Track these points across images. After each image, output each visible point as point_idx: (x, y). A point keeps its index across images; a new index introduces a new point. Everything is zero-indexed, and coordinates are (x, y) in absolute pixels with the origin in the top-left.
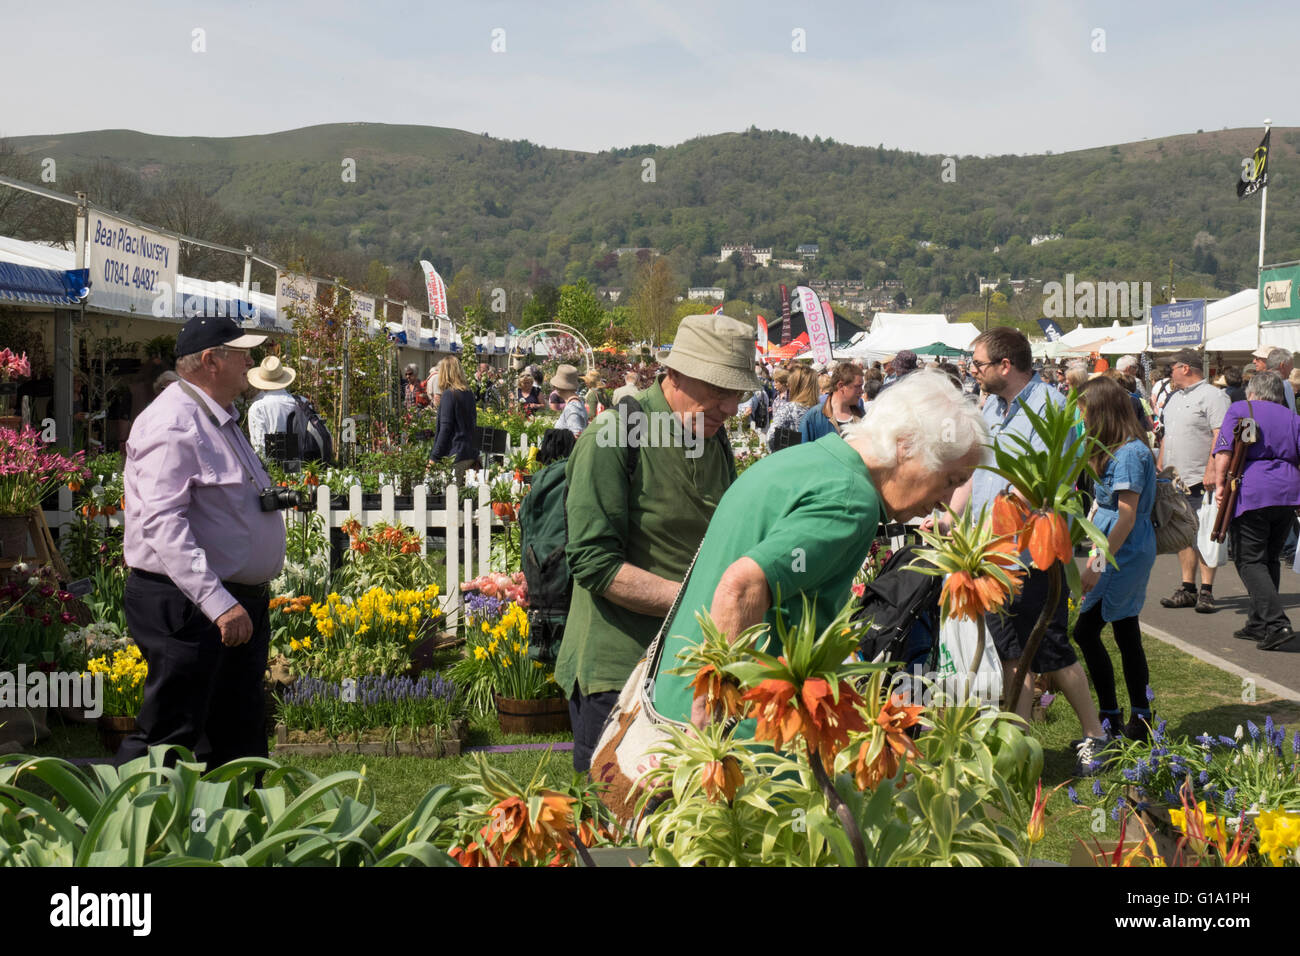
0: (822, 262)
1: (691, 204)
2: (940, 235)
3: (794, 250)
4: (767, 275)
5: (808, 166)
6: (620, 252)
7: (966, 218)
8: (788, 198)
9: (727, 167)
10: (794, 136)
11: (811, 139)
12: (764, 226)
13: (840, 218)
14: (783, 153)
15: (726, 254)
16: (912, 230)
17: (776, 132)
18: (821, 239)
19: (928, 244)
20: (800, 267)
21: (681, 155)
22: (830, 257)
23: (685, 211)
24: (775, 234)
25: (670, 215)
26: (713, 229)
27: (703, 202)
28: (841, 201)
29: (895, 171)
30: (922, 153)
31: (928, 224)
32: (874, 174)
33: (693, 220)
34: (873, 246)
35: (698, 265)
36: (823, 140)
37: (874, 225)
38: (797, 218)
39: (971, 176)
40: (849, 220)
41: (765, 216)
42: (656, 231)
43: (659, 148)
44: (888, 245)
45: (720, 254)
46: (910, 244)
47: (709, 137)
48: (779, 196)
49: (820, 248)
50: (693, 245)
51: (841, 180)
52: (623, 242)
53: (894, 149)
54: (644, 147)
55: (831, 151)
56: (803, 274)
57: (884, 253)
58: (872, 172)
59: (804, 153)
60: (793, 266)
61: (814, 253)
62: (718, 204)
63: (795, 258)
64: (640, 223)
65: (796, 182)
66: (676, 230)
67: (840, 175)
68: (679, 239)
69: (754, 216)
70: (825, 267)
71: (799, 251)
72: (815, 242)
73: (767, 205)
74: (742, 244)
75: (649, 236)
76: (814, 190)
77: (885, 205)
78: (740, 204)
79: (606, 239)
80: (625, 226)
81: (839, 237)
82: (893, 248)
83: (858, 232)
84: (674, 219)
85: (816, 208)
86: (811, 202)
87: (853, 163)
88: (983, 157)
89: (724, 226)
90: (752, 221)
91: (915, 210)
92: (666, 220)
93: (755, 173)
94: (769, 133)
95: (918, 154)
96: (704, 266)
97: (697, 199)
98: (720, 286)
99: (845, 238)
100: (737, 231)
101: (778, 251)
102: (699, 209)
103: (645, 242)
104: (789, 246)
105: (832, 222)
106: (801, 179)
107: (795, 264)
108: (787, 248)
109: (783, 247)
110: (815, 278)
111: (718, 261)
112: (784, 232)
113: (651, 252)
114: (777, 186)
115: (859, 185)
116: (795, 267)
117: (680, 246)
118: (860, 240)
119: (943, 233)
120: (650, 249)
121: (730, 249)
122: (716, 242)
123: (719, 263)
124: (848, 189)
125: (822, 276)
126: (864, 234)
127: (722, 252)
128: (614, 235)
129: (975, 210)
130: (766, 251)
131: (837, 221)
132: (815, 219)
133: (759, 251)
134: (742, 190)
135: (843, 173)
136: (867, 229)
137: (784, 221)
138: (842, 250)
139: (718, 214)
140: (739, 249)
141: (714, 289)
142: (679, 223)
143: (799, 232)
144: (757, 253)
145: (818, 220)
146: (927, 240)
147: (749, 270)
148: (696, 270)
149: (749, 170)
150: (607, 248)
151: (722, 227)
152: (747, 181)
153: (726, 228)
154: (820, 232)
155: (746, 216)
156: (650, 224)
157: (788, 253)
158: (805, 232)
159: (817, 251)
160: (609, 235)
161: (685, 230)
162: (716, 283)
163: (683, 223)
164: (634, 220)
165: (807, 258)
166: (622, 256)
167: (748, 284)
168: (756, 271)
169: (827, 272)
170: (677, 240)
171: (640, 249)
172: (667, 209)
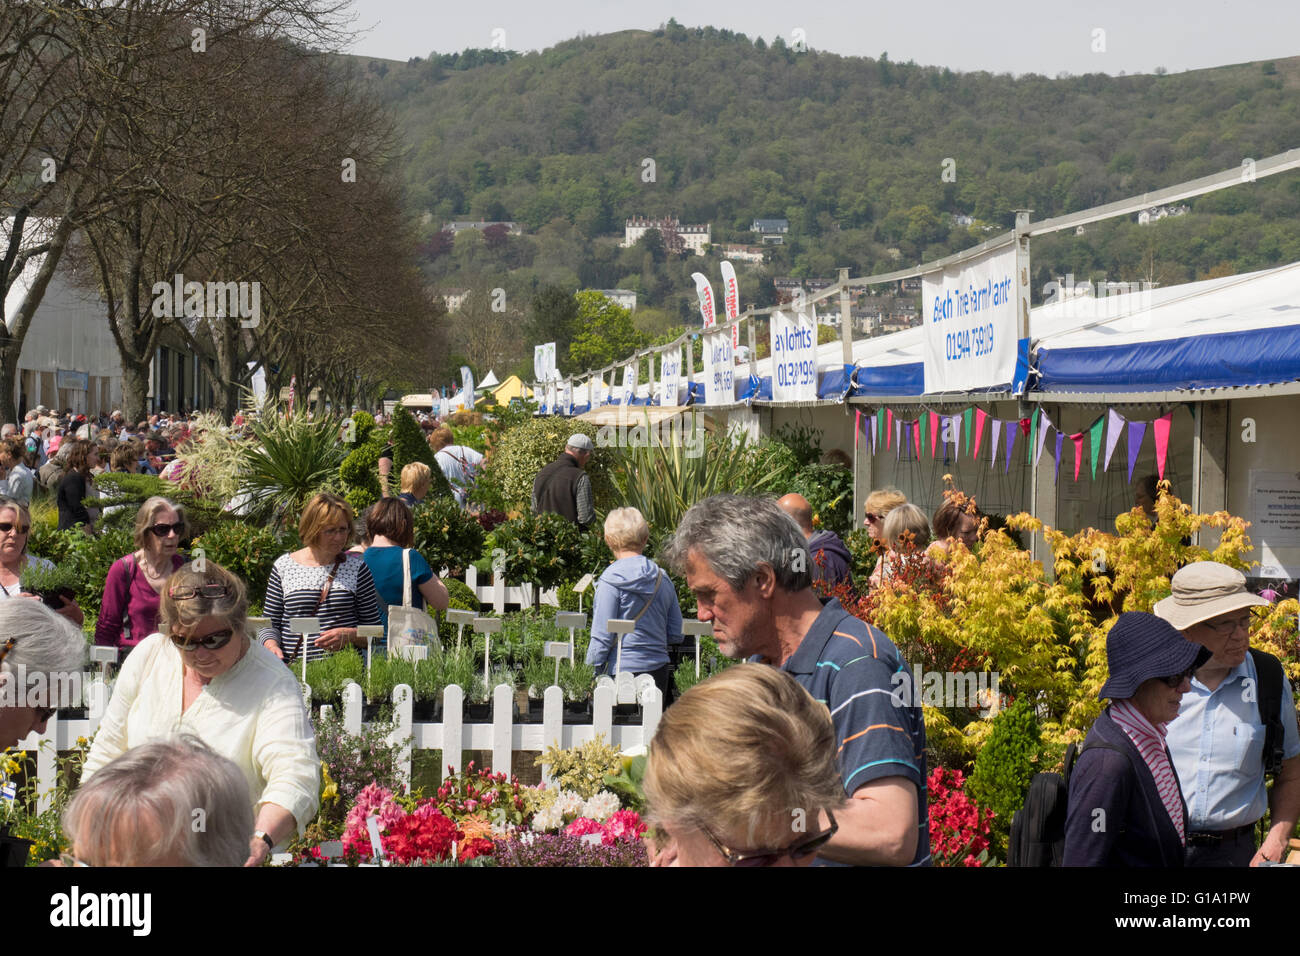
0: (796, 249)
1: (573, 149)
2: (988, 205)
3: (746, 227)
5: (765, 88)
6: (456, 229)
7: (1029, 178)
8: (734, 141)
9: (631, 88)
10: (741, 37)
11: (769, 42)
12: (694, 187)
13: (822, 175)
14: (723, 66)
15: (634, 233)
16: (942, 197)
17: (711, 30)
18: (791, 211)
19: (969, 221)
20: (759, 257)
21: (553, 65)
22: (806, 241)
23: (563, 161)
24: (713, 201)
25: (539, 167)
26: (611, 191)
27: (593, 146)
28: (822, 148)
29: (909, 98)
30: (953, 69)
31: (970, 187)
32: (875, 104)
33: (577, 176)
34: (878, 223)
35: (587, 251)
36: (789, 45)
37: (879, 188)
38: (752, 174)
39: (1032, 109)
40: (836, 178)
41: (697, 171)
42: (515, 193)
43: (511, 54)
44: (903, 221)
45: (623, 234)
46: (940, 221)
47: (598, 38)
48: (719, 137)
49: (789, 226)
50: (579, 218)
52: (459, 211)
53: (906, 61)
54: (485, 52)
55: (804, 64)
56: (764, 268)
57: (898, 235)
58: (870, 100)
59: (758, 66)
60: (746, 256)
61: (781, 232)
62: (618, 149)
63: (749, 242)
64: (487, 180)
65: (746, 115)
66: (548, 192)
67: (817, 105)
68: (555, 210)
69: (680, 170)
70: (800, 256)
71: (755, 229)
72: (781, 216)
73: (701, 153)
74: (661, 217)
75: (503, 203)
76: (776, 129)
77: (897, 155)
78: (655, 151)
79: (431, 205)
80: (462, 184)
81: (822, 207)
82: (912, 225)
83: (853, 199)
84: (545, 174)
85: (782, 157)
86: (773, 148)
87: (839, 84)
88: (1052, 77)
89: (631, 187)
90: (675, 178)
92: (532, 176)
93: (680, 98)
94: (700, 32)
95: (947, 71)
96: (598, 254)
97: (584, 141)
98: (629, 287)
99: (832, 208)
100: (653, 194)
101: (721, 231)
102: (587, 158)
103: (498, 213)
104: (739, 221)
105: (809, 182)
106: (755, 109)
107: (748, 252)
108: (735, 225)
109: (729, 222)
110: (785, 275)
111: (622, 245)
112: (730, 199)
113: (508, 229)
114: (715, 122)
115: (852, 121)
116: (750, 256)
117: (557, 219)
118: (855, 213)
119: (993, 203)
120: (506, 224)
121: (640, 226)
122: (618, 212)
123: (624, 249)
124: (833, 127)
125: (794, 271)
126: (863, 201)
127: (628, 230)
128: (445, 200)
129: (1043, 165)
130: (702, 229)
131: (817, 180)
132: (781, 177)
133: (689, 230)
134: (657, 126)
135: (823, 100)
136: (866, 195)
137: (729, 180)
138: (828, 230)
139: (618, 167)
140: (655, 225)
141: (620, 291)
142: (554, 181)
143: (755, 198)
144: (686, 232)
145: (786, 179)
146: (966, 214)
147: (675, 260)
148: (586, 260)
149: (668, 94)
150: (433, 221)
151: (627, 189)
152: (666, 112)
153: (633, 190)
154: (790, 198)
155: (666, 171)
156: (504, 182)
157: (737, 234)
158: (765, 198)
159: (785, 230)
160: (436, 199)
161: (564, 193)
162: (622, 282)
163: (561, 181)
164: (478, 175)
165: (770, 241)
166: (459, 236)
167: (676, 284)
168: (685, 264)
169: (805, 266)
170: (552, 209)
171: (490, 224)
172: (533, 156)
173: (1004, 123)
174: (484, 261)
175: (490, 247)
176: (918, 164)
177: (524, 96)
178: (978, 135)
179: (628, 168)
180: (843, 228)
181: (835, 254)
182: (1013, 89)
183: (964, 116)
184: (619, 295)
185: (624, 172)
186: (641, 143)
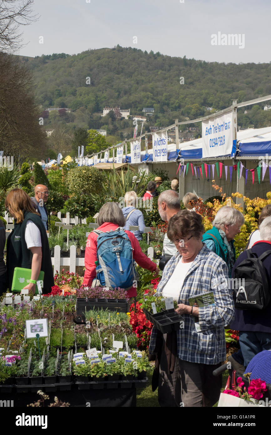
0: (157, 117)
2: (217, 104)
3: (141, 110)
4: (128, 123)
5: (147, 67)
6: (50, 110)
8: (138, 83)
9: (105, 66)
10: (140, 50)
11: (149, 52)
12: (125, 98)
13: (165, 94)
14: (134, 59)
15: (106, 112)
16: (202, 101)
17: (130, 48)
18: (155, 105)
19: (211, 109)
20: (145, 120)
21: (81, 59)
22: (160, 115)
23: (83, 89)
24: (131, 102)
25: (76, 91)
26: (99, 99)
27: (93, 84)
28: (165, 85)
29: (192, 70)
30: (206, 61)
31: (211, 98)
32: (182, 72)
33: (88, 94)
34: (182, 109)
35: (91, 117)
36: (155, 53)
37: (183, 98)
38: (143, 94)
39: (231, 74)
40: (169, 95)
41: (126, 93)
42: (68, 99)
43: (67, 55)
44: (190, 109)
45: (102, 112)
46: (202, 108)
47: (95, 50)
48: (133, 82)
49: (154, 110)
50: (89, 107)
51: (165, 74)
52: (51, 104)
53: (191, 58)
54: (59, 54)
55: (159, 59)
56: (146, 123)
57: (188, 113)
58: (180, 70)
59: (145, 60)
60: (141, 119)
61: (152, 112)
62: (101, 85)
63: (142, 115)
64: (60, 95)
65: (141, 75)
66: (79, 99)
67: (164, 72)
68: (81, 104)
69: (120, 92)
70: (158, 120)
71: (144, 111)
72: (152, 107)
73: (127, 87)
74: (114, 107)
75: (65, 102)
76: (151, 79)
77: (188, 88)
78: (112, 86)
79: (42, 103)
80: (52, 96)
81: (165, 104)
82: (193, 110)
83: (175, 102)
84: (78, 93)
85: (152, 88)
86: (149, 85)
87: (170, 66)
88: (237, 64)
89: (105, 98)
90: (119, 95)
91: (203, 91)
92: (74, 94)
93: (120, 70)
94: (127, 49)
95: (204, 62)
96: (95, 118)
98: (104, 129)
99: (168, 105)
100: (112, 100)
101: (133, 111)
103: (63, 105)
104: (139, 108)
105: (161, 96)
106: (144, 73)
107: (142, 118)
108: (138, 109)
109: (135, 109)
110: (153, 125)
111: (102, 116)
112: (136, 101)
113: (66, 110)
114: (132, 77)
115: (174, 77)
116: (142, 119)
117: (82, 107)
118: (175, 106)
119: (219, 103)
120: (66, 109)
121: (108, 110)
122: (100, 106)
123: (103, 117)
124: (169, 79)
125: (156, 124)
126: (177, 103)
127: (104, 111)
128: (46, 101)
129: (234, 91)
130: (127, 111)
131: (164, 96)
132: (152, 95)
133: (123, 111)
134: (114, 78)
135: (165, 70)
136: (179, 100)
137: (137, 95)
138: (167, 111)
139: (101, 91)
140: (112, 109)
141: (101, 130)
142: (81, 95)
143: (144, 101)
144: (122, 112)
145: (153, 95)
146: (210, 107)
147: (119, 121)
148: (91, 120)
149: (117, 68)
150: (43, 108)
151: (104, 98)
152: (116, 74)
153: (106, 98)
154: (155, 101)
155: (116, 92)
156: (65, 96)
157: (138, 112)
158: (147, 101)
159: (153, 111)
160: (44, 101)
161: (84, 99)
162: (102, 127)
163: (83, 95)
164: (57, 93)
165: (148, 115)
166: (51, 112)
167: (119, 128)
168: (122, 122)
169: (159, 123)
170: (80, 104)
171: (61, 109)
172: (74, 87)
173: (222, 78)
174: (59, 120)
175: (60, 116)
176: (195, 91)
177: (71, 69)
178: (213, 82)
179: (104, 92)
180: (172, 111)
181: (169, 119)
182: (225, 67)
183: (210, 76)
184: (101, 131)
185: (103, 93)
186: (108, 84)
